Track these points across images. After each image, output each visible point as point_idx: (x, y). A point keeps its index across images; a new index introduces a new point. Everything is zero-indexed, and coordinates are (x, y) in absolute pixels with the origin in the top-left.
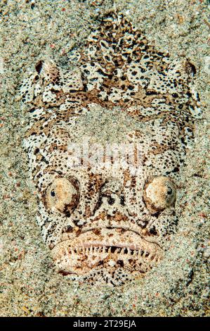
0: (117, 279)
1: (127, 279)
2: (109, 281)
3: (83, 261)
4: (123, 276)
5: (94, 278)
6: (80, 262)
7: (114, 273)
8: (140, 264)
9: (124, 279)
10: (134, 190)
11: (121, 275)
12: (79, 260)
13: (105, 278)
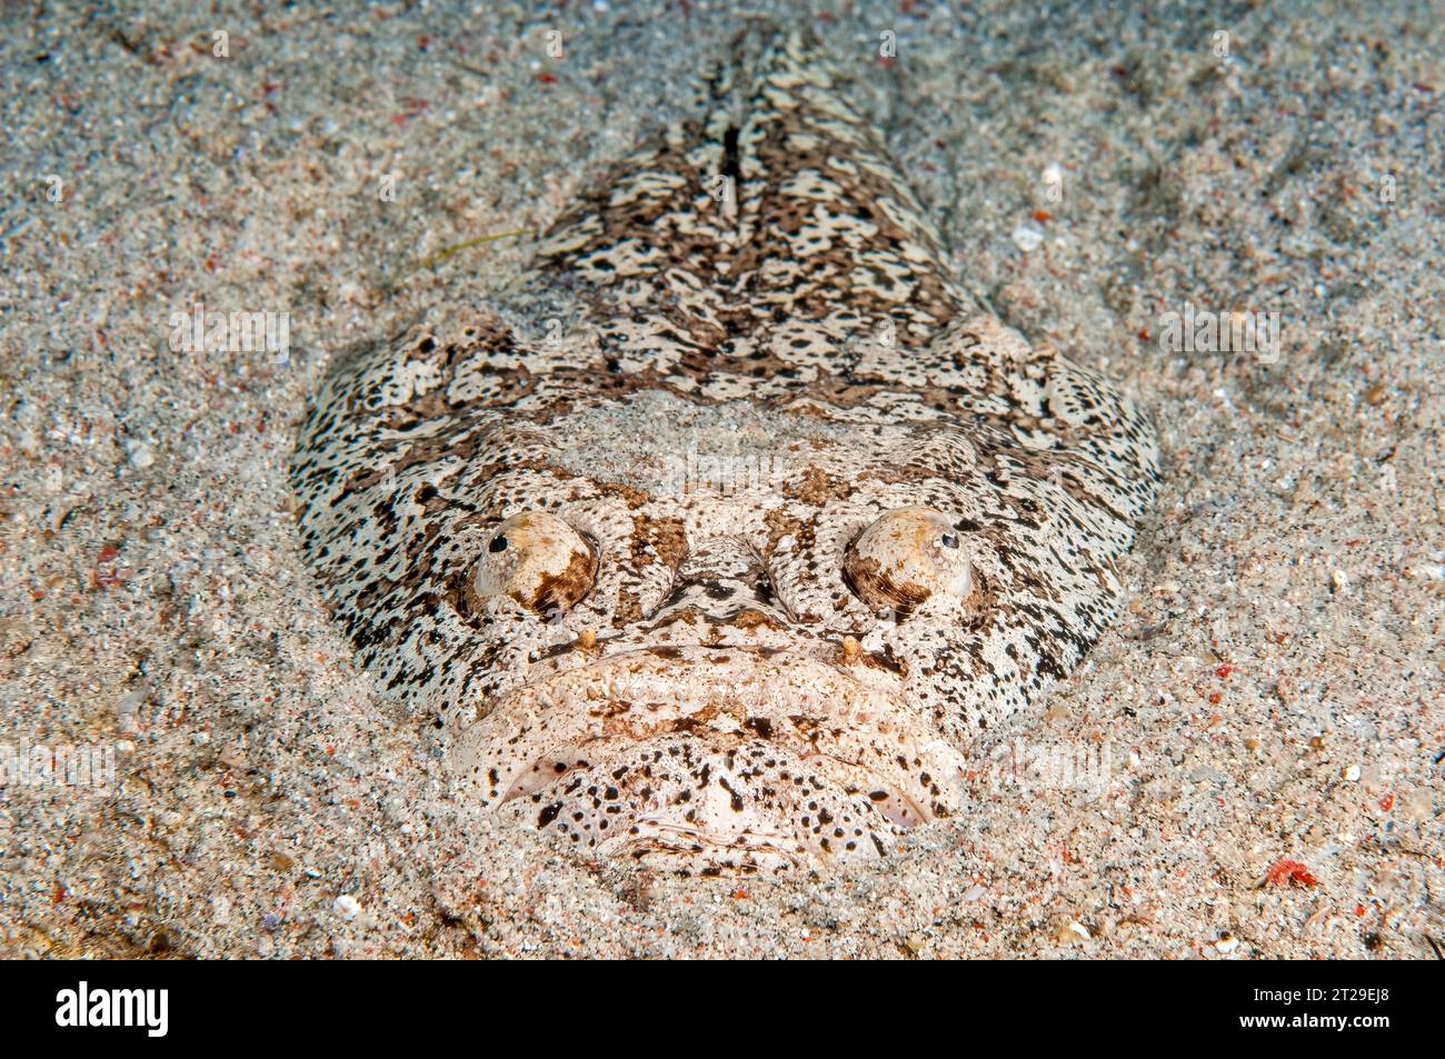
0: (747, 776)
1: (785, 776)
2: (714, 778)
3: (610, 715)
4: (771, 764)
5: (655, 768)
6: (600, 720)
7: (732, 753)
8: (837, 733)
9: (772, 774)
10: (809, 556)
11: (758, 762)
12: (595, 714)
13: (700, 768)
